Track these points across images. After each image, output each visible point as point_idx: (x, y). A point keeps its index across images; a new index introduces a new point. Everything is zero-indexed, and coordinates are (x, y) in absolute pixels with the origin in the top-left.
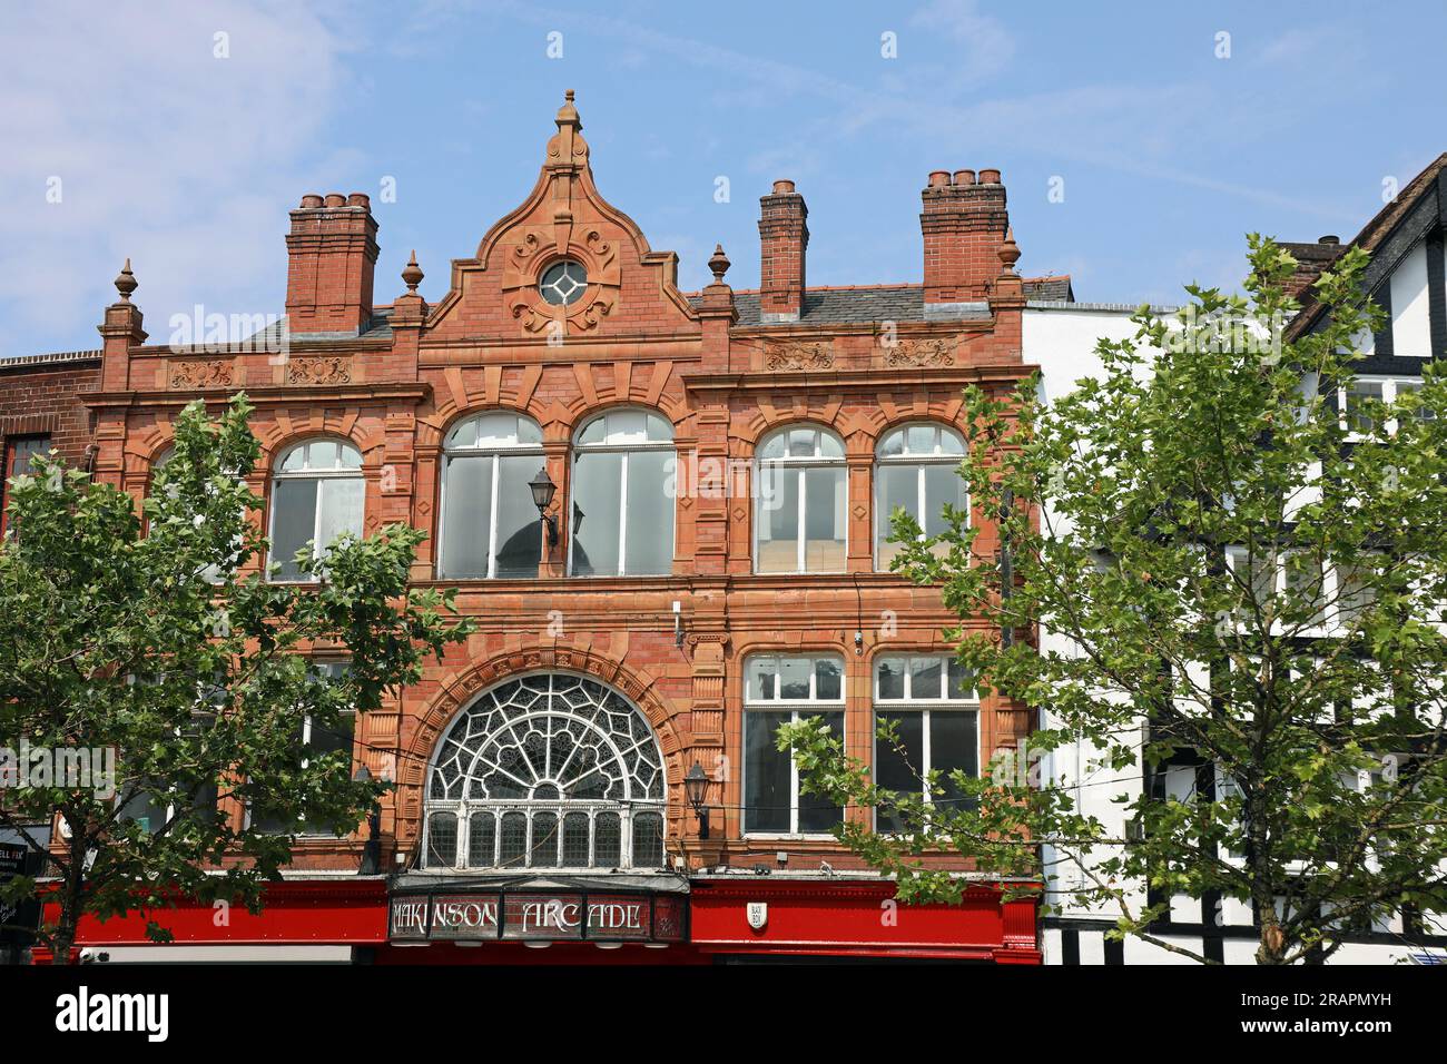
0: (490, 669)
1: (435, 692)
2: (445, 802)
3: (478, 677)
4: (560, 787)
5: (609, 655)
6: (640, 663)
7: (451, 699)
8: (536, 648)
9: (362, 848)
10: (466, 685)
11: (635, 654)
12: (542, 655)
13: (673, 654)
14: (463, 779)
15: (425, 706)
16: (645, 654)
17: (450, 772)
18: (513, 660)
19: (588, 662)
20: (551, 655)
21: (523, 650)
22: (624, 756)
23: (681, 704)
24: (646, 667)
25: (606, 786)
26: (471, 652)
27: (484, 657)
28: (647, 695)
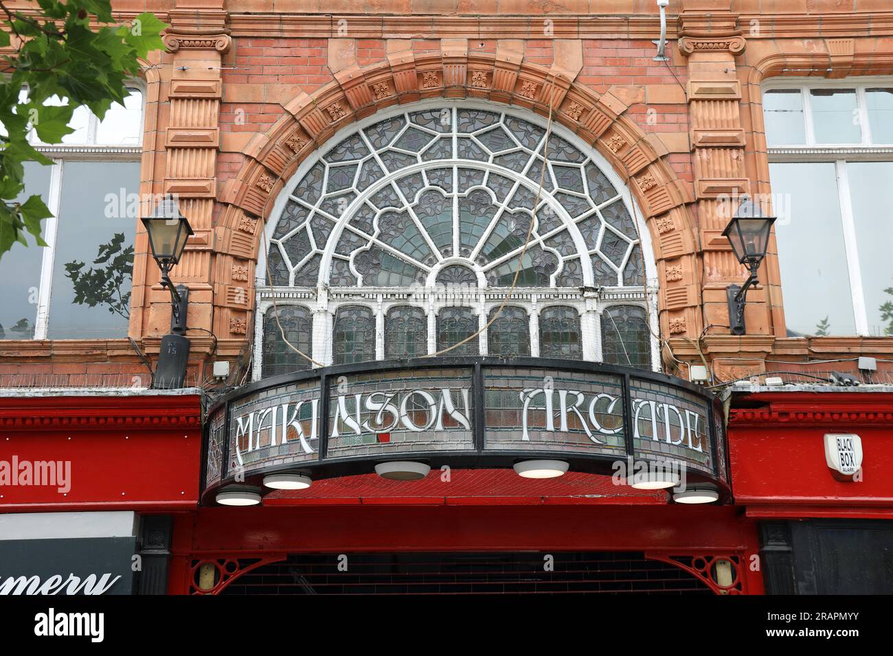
0: (364, 88)
1: (275, 122)
2: (291, 291)
3: (345, 101)
4: (479, 270)
5: (555, 70)
6: (605, 83)
7: (302, 131)
8: (438, 60)
9: (157, 350)
10: (325, 111)
11: (594, 71)
12: (446, 69)
13: (652, 72)
14: (319, 256)
15: (260, 139)
16: (609, 71)
17: (298, 245)
18: (399, 78)
19: (519, 82)
20: (462, 70)
21: (416, 62)
22: (578, 224)
23: (672, 140)
24: (613, 88)
25: (552, 267)
26: (333, 64)
27: (355, 70)
28: (618, 127)
